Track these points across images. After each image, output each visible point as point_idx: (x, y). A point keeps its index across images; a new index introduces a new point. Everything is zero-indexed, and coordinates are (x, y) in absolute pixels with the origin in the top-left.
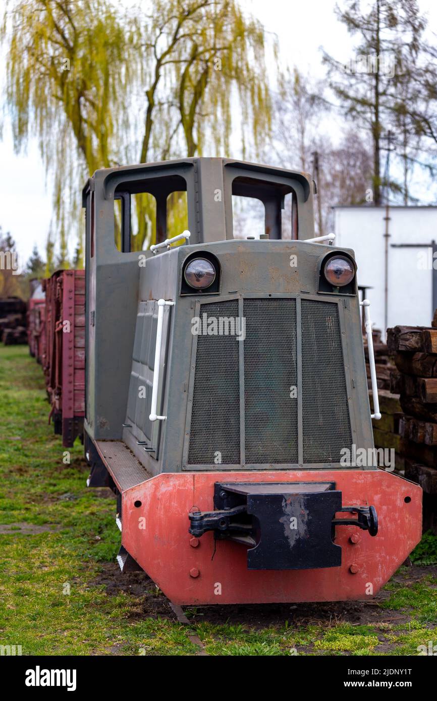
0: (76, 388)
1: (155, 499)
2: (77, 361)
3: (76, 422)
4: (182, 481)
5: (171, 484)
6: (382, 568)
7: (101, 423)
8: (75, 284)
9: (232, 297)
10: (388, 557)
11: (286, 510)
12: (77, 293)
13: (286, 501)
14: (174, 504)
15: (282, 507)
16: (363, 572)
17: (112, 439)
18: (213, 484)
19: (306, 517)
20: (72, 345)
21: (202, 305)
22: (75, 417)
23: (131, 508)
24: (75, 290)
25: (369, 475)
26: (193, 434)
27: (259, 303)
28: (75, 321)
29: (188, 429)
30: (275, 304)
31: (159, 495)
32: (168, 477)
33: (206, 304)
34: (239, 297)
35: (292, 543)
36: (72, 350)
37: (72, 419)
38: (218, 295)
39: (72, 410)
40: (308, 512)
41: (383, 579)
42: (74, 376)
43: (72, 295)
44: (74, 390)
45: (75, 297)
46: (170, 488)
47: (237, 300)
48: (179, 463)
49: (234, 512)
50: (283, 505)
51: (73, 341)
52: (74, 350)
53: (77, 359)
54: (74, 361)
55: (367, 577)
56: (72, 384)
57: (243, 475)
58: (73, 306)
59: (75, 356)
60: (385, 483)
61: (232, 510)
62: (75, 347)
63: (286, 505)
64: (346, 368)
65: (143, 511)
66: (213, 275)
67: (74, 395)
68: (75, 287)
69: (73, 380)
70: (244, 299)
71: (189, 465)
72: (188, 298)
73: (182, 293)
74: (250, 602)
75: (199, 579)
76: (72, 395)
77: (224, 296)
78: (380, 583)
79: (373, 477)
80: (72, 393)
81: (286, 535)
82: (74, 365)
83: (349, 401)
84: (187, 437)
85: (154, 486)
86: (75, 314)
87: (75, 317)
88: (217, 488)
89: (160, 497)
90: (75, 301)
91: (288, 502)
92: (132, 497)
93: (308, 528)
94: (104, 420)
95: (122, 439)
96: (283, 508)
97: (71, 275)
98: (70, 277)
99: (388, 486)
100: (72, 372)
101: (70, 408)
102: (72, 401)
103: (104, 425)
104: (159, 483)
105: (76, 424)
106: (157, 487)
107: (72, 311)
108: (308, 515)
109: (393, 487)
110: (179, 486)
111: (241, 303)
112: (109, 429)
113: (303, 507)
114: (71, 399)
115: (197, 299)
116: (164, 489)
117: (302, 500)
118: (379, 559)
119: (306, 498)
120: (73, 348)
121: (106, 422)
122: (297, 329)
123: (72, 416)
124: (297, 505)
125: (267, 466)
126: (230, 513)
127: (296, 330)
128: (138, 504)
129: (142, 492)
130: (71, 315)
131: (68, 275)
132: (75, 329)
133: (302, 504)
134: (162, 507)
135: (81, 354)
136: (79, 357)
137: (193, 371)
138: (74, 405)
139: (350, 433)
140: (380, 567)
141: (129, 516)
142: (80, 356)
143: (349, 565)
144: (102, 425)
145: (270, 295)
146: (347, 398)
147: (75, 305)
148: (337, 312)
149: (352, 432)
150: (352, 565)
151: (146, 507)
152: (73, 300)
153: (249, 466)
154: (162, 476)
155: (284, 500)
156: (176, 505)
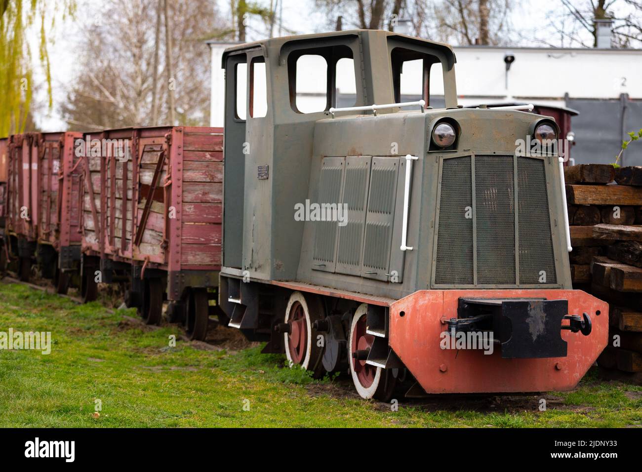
0: (183, 242)
1: (415, 310)
2: (185, 215)
3: (183, 275)
4: (434, 296)
5: (427, 298)
6: (579, 366)
7: (277, 265)
8: (184, 140)
9: (466, 154)
10: (583, 357)
11: (531, 313)
12: (185, 149)
13: (530, 307)
14: (429, 314)
15: (527, 311)
16: (565, 370)
17: (287, 279)
18: (457, 298)
19: (545, 319)
20: (180, 200)
21: (445, 160)
22: (181, 270)
23: (397, 317)
24: (184, 146)
25: (570, 293)
26: (439, 260)
27: (485, 158)
28: (183, 176)
29: (435, 256)
30: (497, 159)
31: (418, 307)
32: (424, 293)
33: (447, 159)
34: (471, 154)
35: (535, 338)
36: (180, 204)
37: (179, 271)
38: (456, 152)
39: (179, 263)
40: (546, 315)
41: (580, 374)
42: (182, 231)
43: (181, 151)
44: (182, 243)
45: (184, 153)
46: (426, 302)
47: (470, 156)
48: (428, 283)
49: (478, 319)
50: (528, 309)
51: (181, 196)
52: (182, 205)
53: (185, 213)
54: (182, 215)
55: (569, 373)
56: (180, 238)
57: (479, 292)
58: (182, 161)
59: (183, 211)
60: (582, 300)
61: (475, 318)
62: (183, 202)
63: (531, 309)
64: (550, 210)
65: (406, 319)
66: (453, 136)
67: (182, 248)
68: (184, 143)
69: (180, 234)
70: (475, 155)
71: (437, 285)
72: (434, 154)
73: (430, 150)
74: (483, 392)
75: (446, 373)
76: (179, 249)
77: (460, 153)
78: (578, 377)
79: (573, 295)
80: (180, 247)
81: (530, 332)
82: (182, 219)
83: (553, 236)
84: (435, 263)
85: (414, 300)
86: (183, 170)
87: (183, 173)
88: (461, 302)
89: (418, 308)
90: (184, 157)
91: (532, 307)
92: (399, 308)
93: (546, 326)
94: (280, 263)
95: (296, 279)
96: (529, 312)
97: (181, 131)
98: (179, 133)
99: (584, 302)
100: (180, 226)
101: (177, 262)
102: (179, 255)
103: (280, 267)
104: (417, 298)
105: (183, 277)
106: (416, 301)
107: (181, 166)
108: (546, 317)
109: (587, 302)
110: (432, 300)
111: (473, 158)
112: (284, 270)
113: (542, 311)
114: (178, 253)
115: (441, 155)
116: (421, 302)
117: (542, 306)
118: (577, 358)
119: (545, 304)
120: (181, 203)
121: (282, 265)
122: (515, 179)
123: (179, 270)
124: (538, 310)
125: (493, 286)
126: (475, 320)
127: (514, 181)
128: (402, 314)
129: (406, 305)
130: (179, 170)
131: (177, 131)
132: (183, 184)
133: (542, 309)
134: (420, 316)
135: (188, 209)
136: (187, 212)
137: (438, 211)
138: (181, 258)
139: (554, 261)
140: (578, 365)
141: (396, 323)
142: (188, 210)
143: (555, 363)
144: (278, 268)
145: (494, 153)
146: (551, 234)
147: (184, 161)
148: (544, 166)
149: (555, 260)
150: (557, 363)
151: (408, 316)
152: (182, 156)
153: (480, 286)
154: (420, 292)
155: (529, 306)
156: (430, 315)
